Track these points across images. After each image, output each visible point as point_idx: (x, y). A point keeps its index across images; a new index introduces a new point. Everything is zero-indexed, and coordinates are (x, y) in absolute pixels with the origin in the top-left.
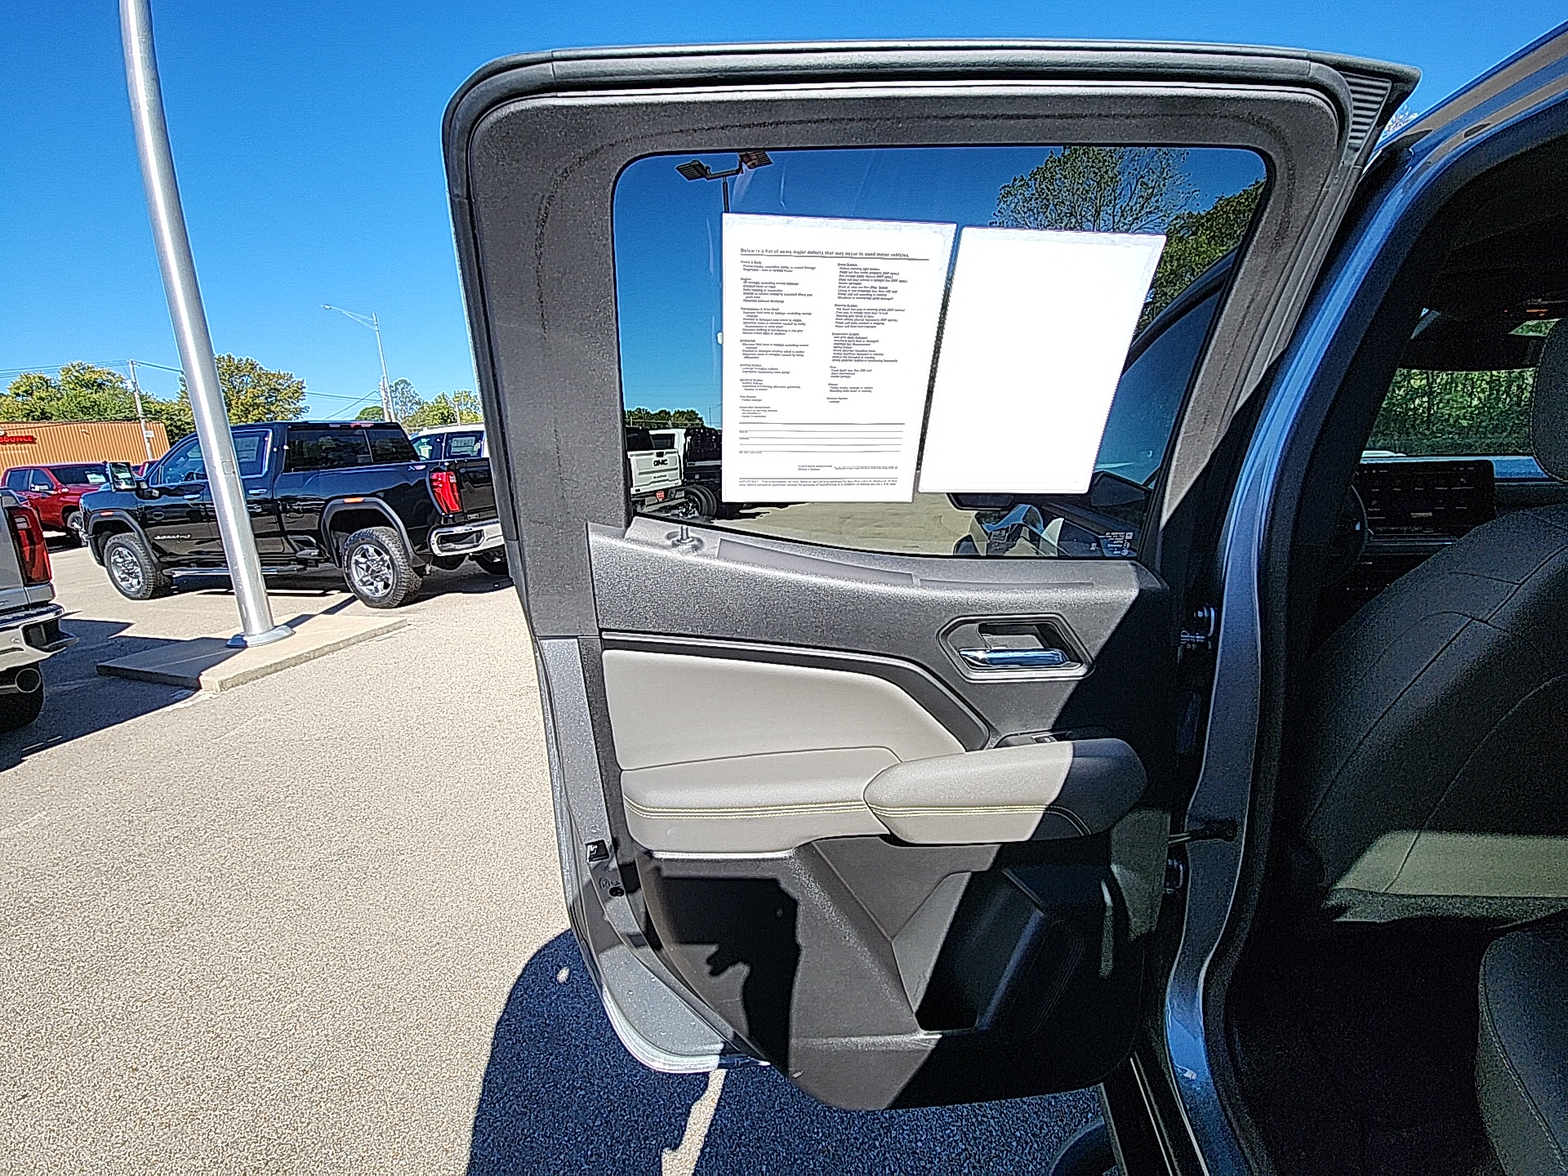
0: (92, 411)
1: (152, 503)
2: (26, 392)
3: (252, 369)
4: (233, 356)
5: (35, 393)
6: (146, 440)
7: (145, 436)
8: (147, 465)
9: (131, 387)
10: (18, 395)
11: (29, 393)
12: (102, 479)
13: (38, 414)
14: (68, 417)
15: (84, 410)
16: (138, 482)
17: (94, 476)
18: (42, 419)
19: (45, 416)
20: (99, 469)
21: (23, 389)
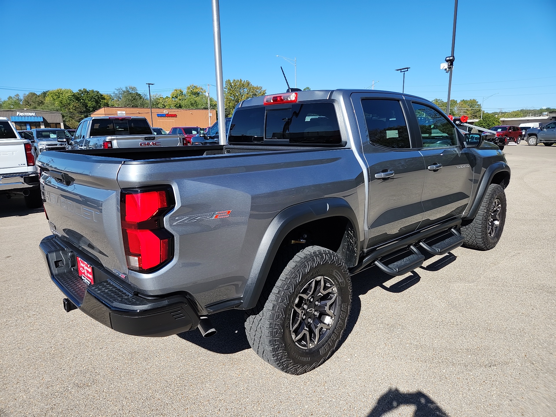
0: (194, 105)
1: (207, 141)
2: (176, 96)
3: (248, 85)
4: (242, 79)
5: (178, 97)
6: (210, 117)
7: (209, 116)
8: (208, 128)
9: (207, 95)
10: (173, 98)
11: (176, 97)
12: (196, 133)
13: (178, 105)
14: (187, 107)
15: (192, 104)
16: (205, 134)
17: (194, 131)
18: (179, 107)
19: (180, 107)
20: (196, 129)
21: (175, 95)
